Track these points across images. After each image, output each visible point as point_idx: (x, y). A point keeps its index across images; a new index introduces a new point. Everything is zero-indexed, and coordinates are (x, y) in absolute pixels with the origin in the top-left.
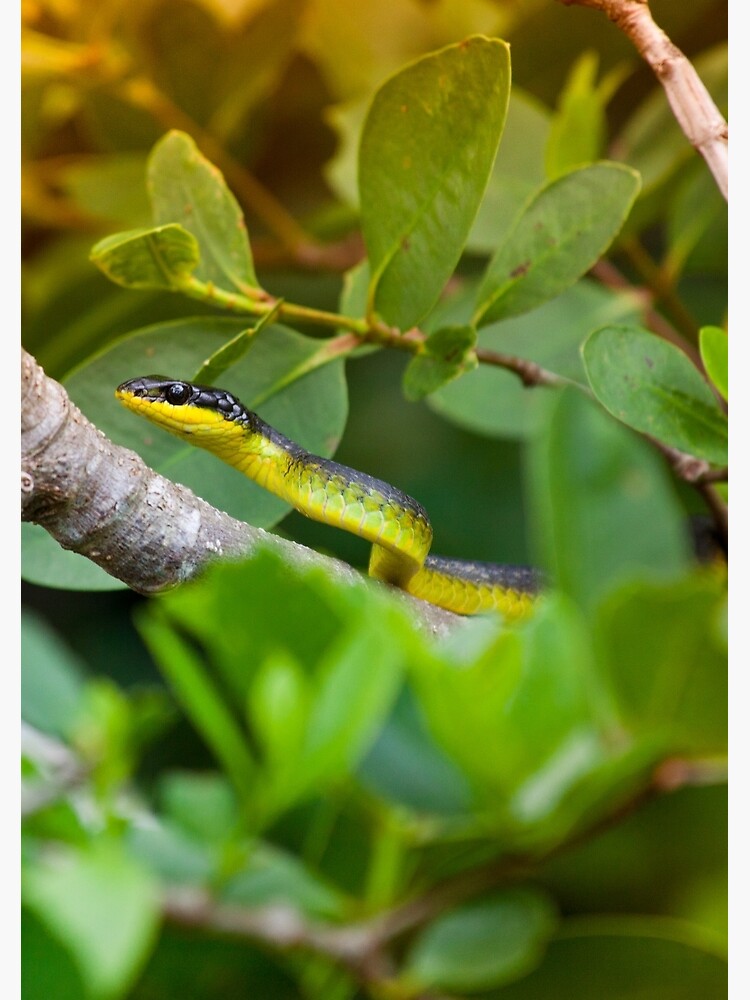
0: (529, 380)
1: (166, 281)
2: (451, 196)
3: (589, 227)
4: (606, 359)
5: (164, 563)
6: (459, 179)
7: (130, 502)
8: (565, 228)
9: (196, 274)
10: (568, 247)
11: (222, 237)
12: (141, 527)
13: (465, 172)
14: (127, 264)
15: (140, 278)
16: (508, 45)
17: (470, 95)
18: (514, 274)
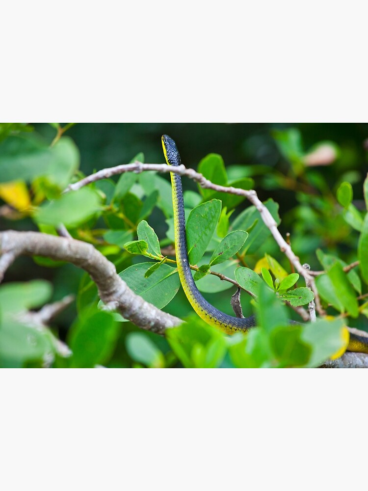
0: (222, 279)
1: (141, 253)
2: (206, 235)
3: (236, 244)
4: (240, 274)
5: (147, 322)
6: (208, 231)
7: (140, 308)
8: (231, 245)
9: (148, 252)
10: (232, 249)
11: (153, 243)
12: (142, 314)
13: (210, 229)
14: (132, 248)
15: (134, 252)
16: (221, 201)
17: (212, 212)
18: (219, 254)
